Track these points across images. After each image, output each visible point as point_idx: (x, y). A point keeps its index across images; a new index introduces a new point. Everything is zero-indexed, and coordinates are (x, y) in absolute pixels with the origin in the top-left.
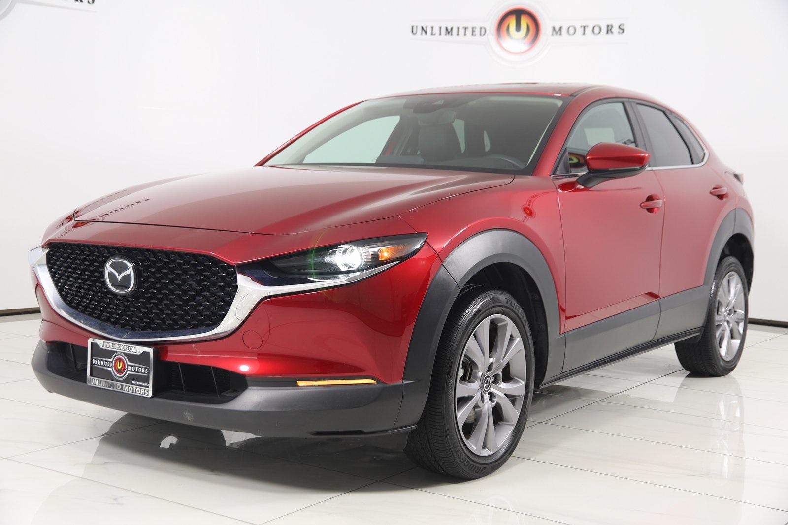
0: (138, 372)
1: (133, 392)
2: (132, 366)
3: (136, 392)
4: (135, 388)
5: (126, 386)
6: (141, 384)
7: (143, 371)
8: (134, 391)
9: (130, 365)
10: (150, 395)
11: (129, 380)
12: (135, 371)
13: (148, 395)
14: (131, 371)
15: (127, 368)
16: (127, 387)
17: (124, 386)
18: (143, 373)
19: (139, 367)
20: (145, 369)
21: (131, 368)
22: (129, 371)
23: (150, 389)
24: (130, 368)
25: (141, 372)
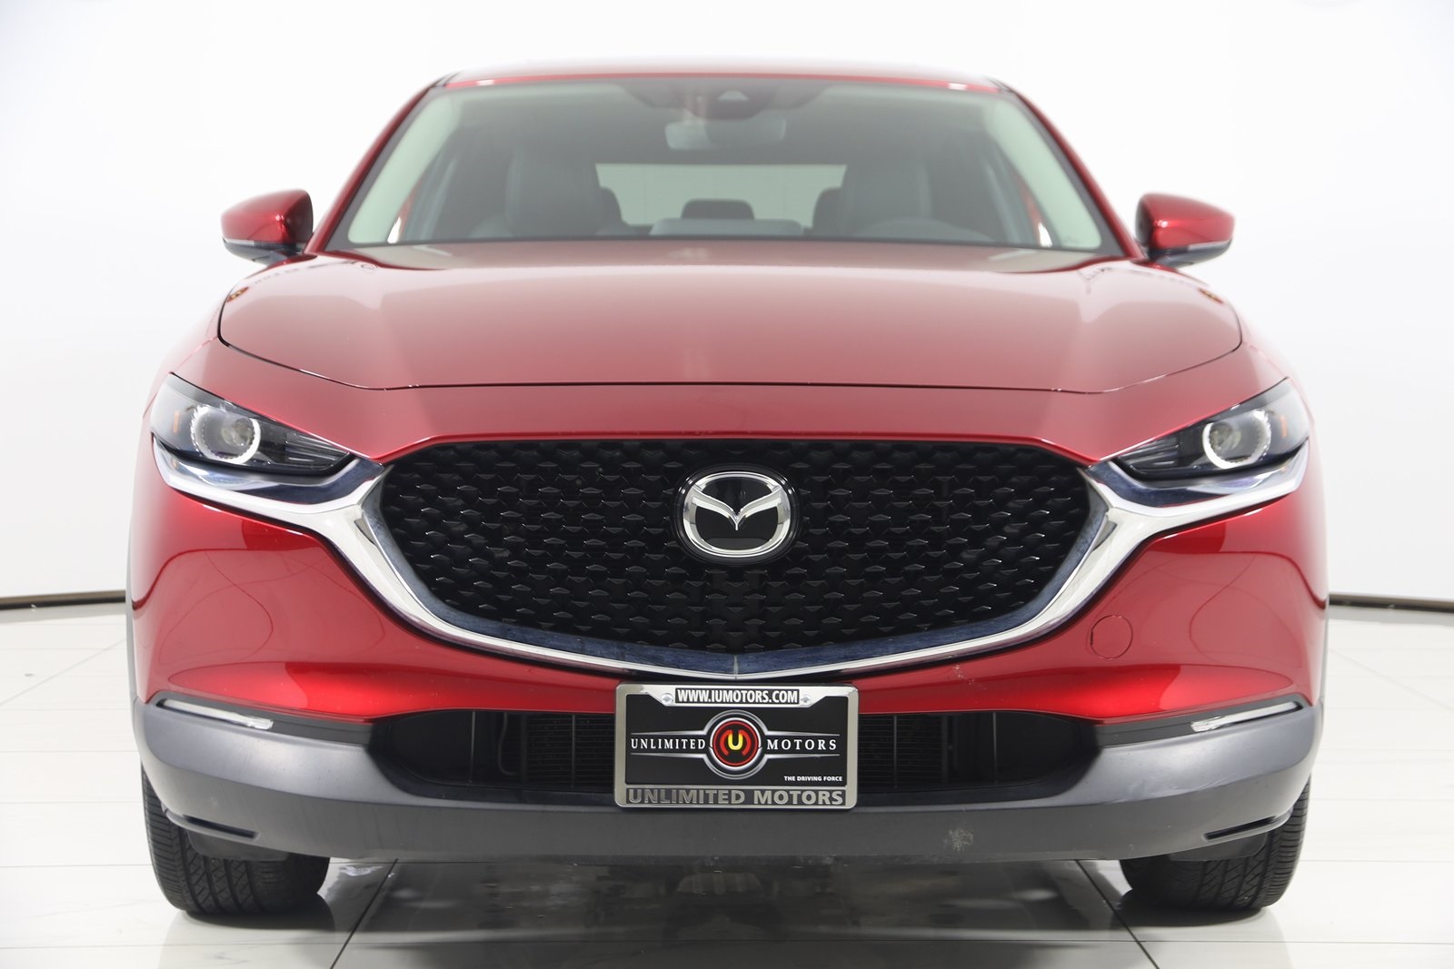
0: (803, 750)
1: (790, 802)
2: (780, 739)
3: (800, 802)
4: (795, 794)
5: (763, 792)
6: (815, 779)
7: (821, 745)
8: (795, 802)
9: (773, 739)
10: (851, 801)
11: (773, 774)
12: (793, 750)
13: (843, 804)
14: (780, 751)
15: (765, 744)
16: (768, 794)
17: (757, 794)
18: (822, 752)
19: (804, 739)
20: (827, 740)
21: (776, 745)
22: (773, 752)
23: (852, 788)
24: (772, 745)
25: (816, 750)
